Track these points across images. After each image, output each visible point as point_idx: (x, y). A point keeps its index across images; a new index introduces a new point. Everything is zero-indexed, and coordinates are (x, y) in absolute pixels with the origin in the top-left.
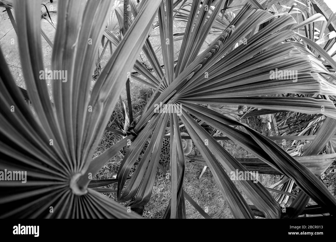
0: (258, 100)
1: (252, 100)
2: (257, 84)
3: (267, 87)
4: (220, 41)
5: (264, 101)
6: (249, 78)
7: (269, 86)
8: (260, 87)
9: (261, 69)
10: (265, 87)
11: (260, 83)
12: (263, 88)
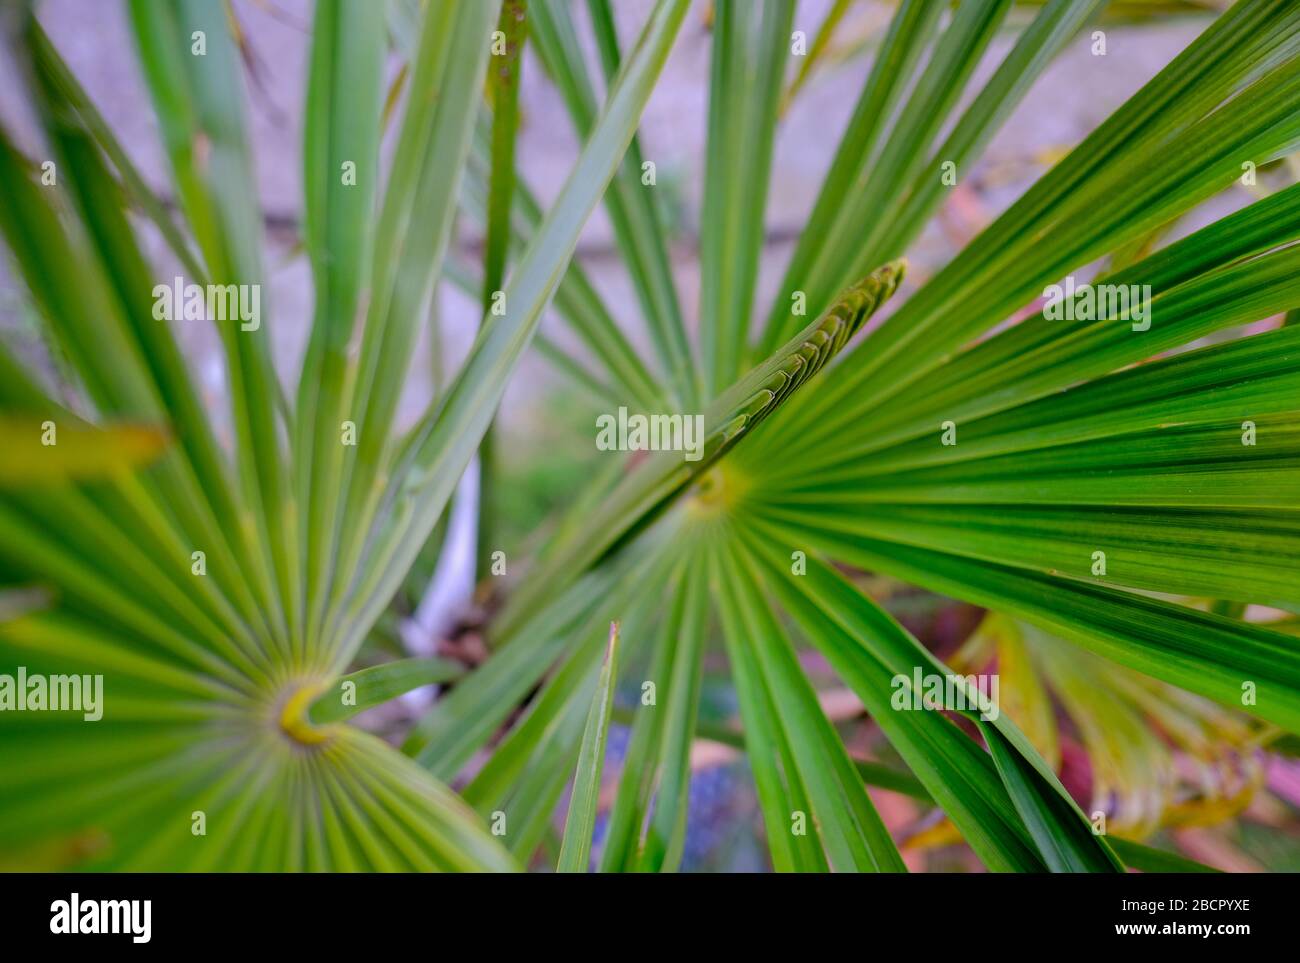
0: (1110, 605)
1: (1080, 597)
2: (1133, 518)
3: (1183, 545)
4: (838, 319)
5: (1137, 618)
6: (1108, 476)
7: (1198, 546)
8: (1143, 536)
9: (1180, 438)
10: (1169, 544)
11: (1149, 518)
12: (1162, 548)
